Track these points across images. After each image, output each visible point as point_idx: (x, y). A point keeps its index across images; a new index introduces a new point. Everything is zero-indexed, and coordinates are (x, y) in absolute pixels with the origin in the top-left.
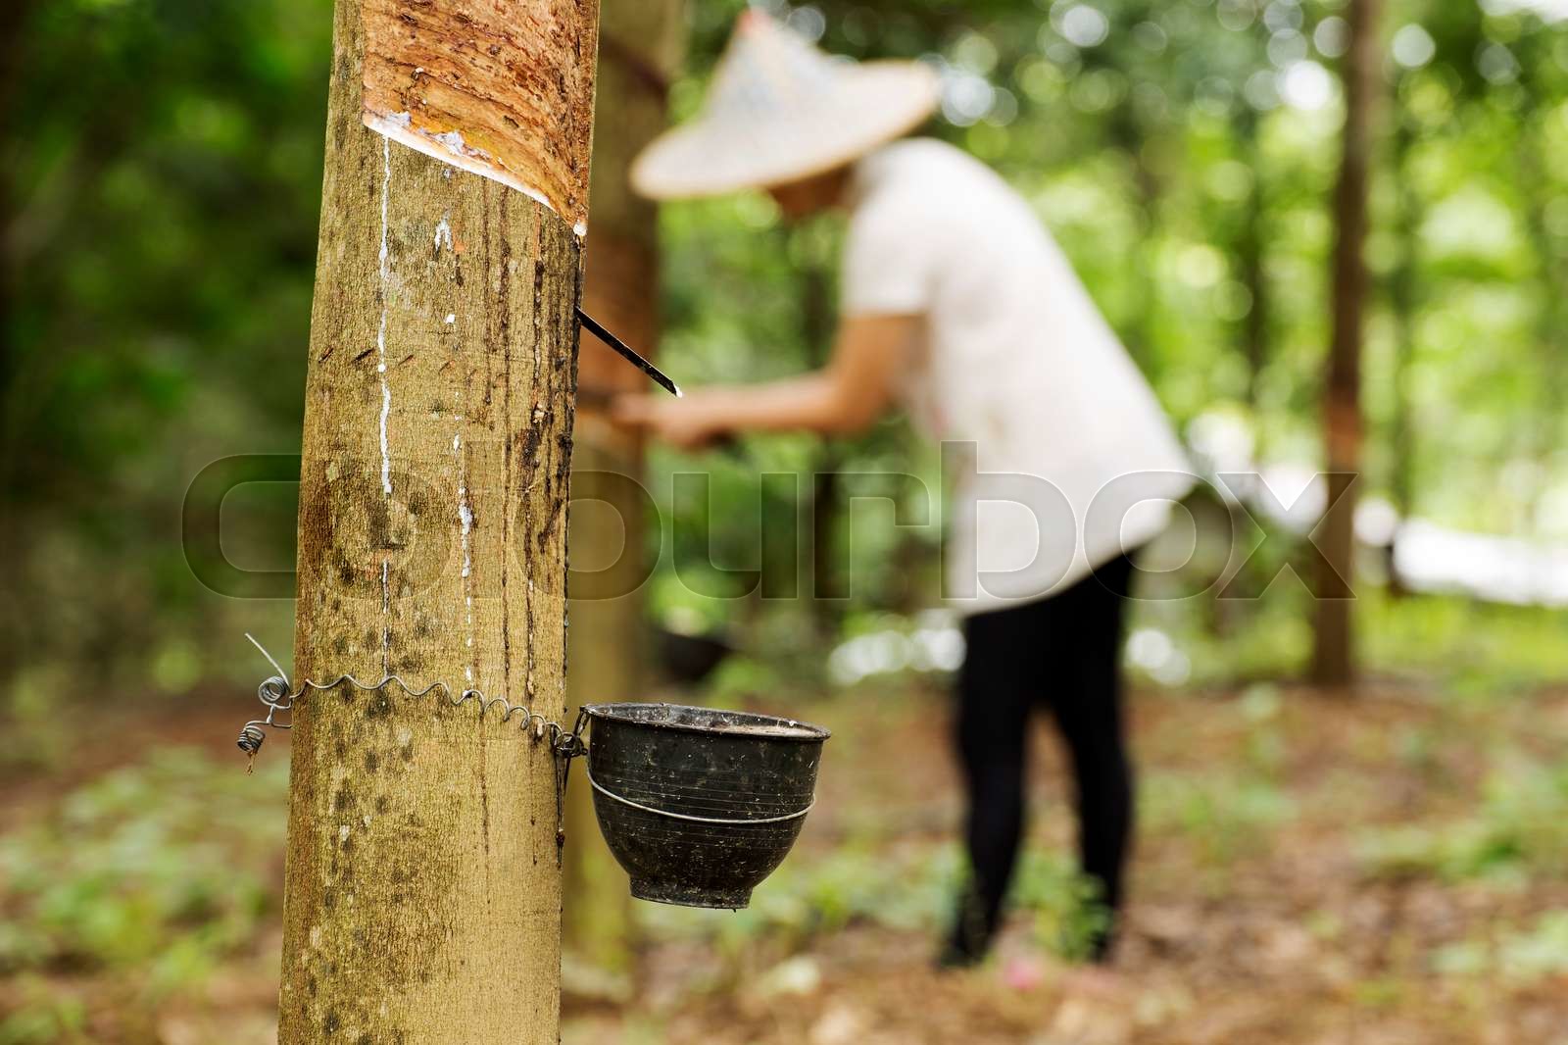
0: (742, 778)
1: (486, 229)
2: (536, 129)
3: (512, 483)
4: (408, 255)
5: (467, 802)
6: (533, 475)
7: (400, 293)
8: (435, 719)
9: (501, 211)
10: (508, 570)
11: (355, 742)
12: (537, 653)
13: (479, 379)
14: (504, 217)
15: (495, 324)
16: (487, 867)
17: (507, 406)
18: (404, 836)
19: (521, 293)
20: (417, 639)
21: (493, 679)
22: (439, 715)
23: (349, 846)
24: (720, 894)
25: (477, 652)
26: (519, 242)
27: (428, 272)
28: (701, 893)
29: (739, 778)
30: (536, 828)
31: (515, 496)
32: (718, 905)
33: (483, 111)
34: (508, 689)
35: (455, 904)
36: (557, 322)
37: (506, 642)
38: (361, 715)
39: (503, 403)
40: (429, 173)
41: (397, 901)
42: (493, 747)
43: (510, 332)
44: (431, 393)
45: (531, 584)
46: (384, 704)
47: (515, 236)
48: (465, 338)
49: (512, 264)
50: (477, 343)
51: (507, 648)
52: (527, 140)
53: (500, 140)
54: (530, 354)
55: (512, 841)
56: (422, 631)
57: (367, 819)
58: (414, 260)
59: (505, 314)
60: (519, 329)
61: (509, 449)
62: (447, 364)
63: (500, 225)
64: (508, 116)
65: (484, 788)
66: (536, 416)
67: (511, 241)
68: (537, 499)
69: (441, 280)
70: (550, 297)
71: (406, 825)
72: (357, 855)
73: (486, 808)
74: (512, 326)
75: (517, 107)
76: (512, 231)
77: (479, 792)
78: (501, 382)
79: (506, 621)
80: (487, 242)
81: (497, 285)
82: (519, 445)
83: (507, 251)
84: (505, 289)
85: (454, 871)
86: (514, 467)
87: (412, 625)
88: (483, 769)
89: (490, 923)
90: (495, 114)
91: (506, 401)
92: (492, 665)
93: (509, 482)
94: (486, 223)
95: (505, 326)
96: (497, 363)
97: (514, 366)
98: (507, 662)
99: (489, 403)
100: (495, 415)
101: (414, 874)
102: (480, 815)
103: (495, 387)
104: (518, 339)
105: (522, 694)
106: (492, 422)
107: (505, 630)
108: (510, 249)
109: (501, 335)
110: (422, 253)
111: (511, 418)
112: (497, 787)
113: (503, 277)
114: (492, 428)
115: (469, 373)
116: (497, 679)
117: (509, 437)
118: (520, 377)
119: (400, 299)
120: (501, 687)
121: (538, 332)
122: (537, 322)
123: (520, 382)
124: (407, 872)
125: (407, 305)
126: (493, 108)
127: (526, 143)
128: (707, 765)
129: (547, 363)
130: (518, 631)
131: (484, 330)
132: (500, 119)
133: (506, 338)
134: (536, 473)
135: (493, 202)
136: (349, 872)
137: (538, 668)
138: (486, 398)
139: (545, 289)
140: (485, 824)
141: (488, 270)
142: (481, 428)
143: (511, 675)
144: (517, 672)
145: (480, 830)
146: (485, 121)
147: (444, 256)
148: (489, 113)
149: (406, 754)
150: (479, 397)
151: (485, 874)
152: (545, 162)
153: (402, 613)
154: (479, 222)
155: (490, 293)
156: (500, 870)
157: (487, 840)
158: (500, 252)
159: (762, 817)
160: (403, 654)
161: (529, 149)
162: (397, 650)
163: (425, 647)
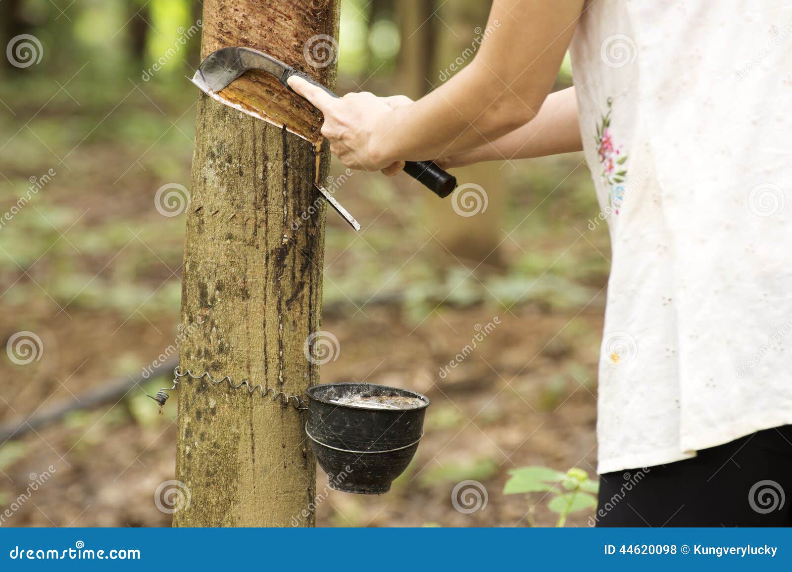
0: (363, 431)
1: (254, 147)
2: (284, 95)
3: (270, 275)
4: (217, 160)
5: (243, 438)
6: (283, 271)
7: (213, 179)
8: (226, 395)
9: (263, 138)
10: (267, 319)
11: (193, 404)
12: (286, 360)
13: (251, 223)
14: (265, 141)
15: (259, 195)
16: (254, 470)
17: (266, 236)
18: (211, 453)
19: (274, 179)
20: (219, 354)
21: (257, 374)
22: (228, 393)
23: (189, 456)
24: (363, 487)
25: (249, 361)
26: (273, 153)
27: (226, 169)
28: (352, 486)
29: (361, 430)
30: (286, 449)
31: (271, 282)
32: (362, 492)
33: (255, 87)
34: (267, 380)
35: (236, 489)
36: (299, 193)
37: (266, 356)
38: (195, 391)
39: (264, 235)
40: (227, 119)
41: (207, 486)
42: (258, 409)
43: (268, 199)
44: (226, 230)
45: (281, 326)
46: (204, 386)
47: (271, 150)
48: (244, 202)
49: (269, 165)
50: (250, 205)
51: (266, 359)
52: (280, 101)
53: (264, 101)
54: (281, 209)
55: (270, 457)
56: (221, 349)
57: (196, 443)
58: (219, 162)
59: (266, 189)
60: (273, 197)
61: (267, 258)
62: (234, 216)
63: (262, 145)
64: (268, 89)
65: (252, 430)
66: (283, 241)
67: (268, 153)
68: (286, 282)
69: (232, 173)
70: (294, 180)
71: (212, 447)
72: (192, 461)
73: (253, 440)
74: (270, 196)
75: (273, 85)
76: (269, 148)
77: (249, 432)
78: (263, 225)
79: (265, 345)
80: (255, 153)
81: (261, 175)
82: (274, 256)
83: (266, 158)
84: (265, 177)
85: (236, 472)
86: (271, 267)
87: (216, 347)
88: (251, 420)
89: (255, 498)
90: (261, 89)
91: (266, 234)
92: (257, 368)
93: (268, 275)
94: (254, 144)
95: (265, 196)
96: (261, 215)
97: (271, 216)
98: (266, 365)
99: (256, 235)
100: (260, 241)
101: (216, 472)
102: (250, 444)
103: (259, 227)
104: (273, 202)
105: (276, 382)
106: (257, 245)
107: (265, 350)
108: (268, 157)
109: (263, 201)
110: (223, 159)
111: (269, 242)
112: (259, 430)
113: (264, 171)
114: (257, 248)
115: (245, 220)
116: (261, 375)
117: (267, 251)
118: (274, 222)
119: (213, 182)
120: (263, 379)
121: (286, 199)
122: (284, 193)
123: (274, 224)
124: (212, 471)
125: (216, 185)
126: (260, 85)
127: (279, 103)
128: (345, 423)
129: (292, 213)
130: (273, 350)
131: (254, 198)
132: (264, 91)
133: (266, 202)
134: (285, 270)
135: (259, 134)
136: (189, 469)
137: (287, 368)
138: (254, 233)
139: (290, 176)
140: (253, 448)
141: (255, 168)
142: (252, 248)
143: (268, 372)
144: (273, 371)
145: (249, 451)
146: (256, 92)
147: (233, 161)
148: (258, 88)
149: (213, 411)
150: (251, 232)
151: (252, 474)
152: (291, 112)
153: (212, 340)
154: (251, 144)
155: (257, 180)
156: (262, 471)
157: (253, 456)
158: (262, 158)
159: (377, 450)
160: (212, 361)
161: (280, 106)
162: (210, 359)
163: (223, 358)
